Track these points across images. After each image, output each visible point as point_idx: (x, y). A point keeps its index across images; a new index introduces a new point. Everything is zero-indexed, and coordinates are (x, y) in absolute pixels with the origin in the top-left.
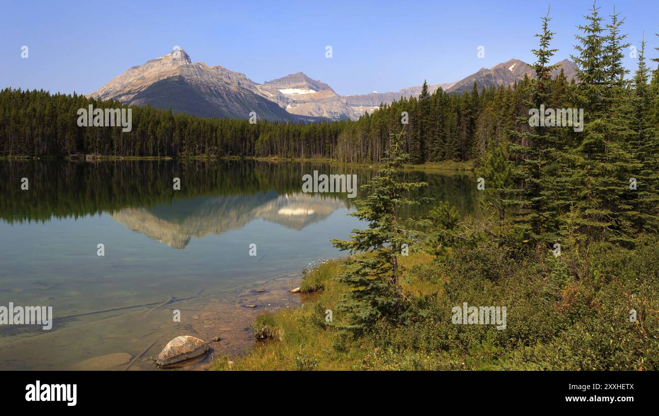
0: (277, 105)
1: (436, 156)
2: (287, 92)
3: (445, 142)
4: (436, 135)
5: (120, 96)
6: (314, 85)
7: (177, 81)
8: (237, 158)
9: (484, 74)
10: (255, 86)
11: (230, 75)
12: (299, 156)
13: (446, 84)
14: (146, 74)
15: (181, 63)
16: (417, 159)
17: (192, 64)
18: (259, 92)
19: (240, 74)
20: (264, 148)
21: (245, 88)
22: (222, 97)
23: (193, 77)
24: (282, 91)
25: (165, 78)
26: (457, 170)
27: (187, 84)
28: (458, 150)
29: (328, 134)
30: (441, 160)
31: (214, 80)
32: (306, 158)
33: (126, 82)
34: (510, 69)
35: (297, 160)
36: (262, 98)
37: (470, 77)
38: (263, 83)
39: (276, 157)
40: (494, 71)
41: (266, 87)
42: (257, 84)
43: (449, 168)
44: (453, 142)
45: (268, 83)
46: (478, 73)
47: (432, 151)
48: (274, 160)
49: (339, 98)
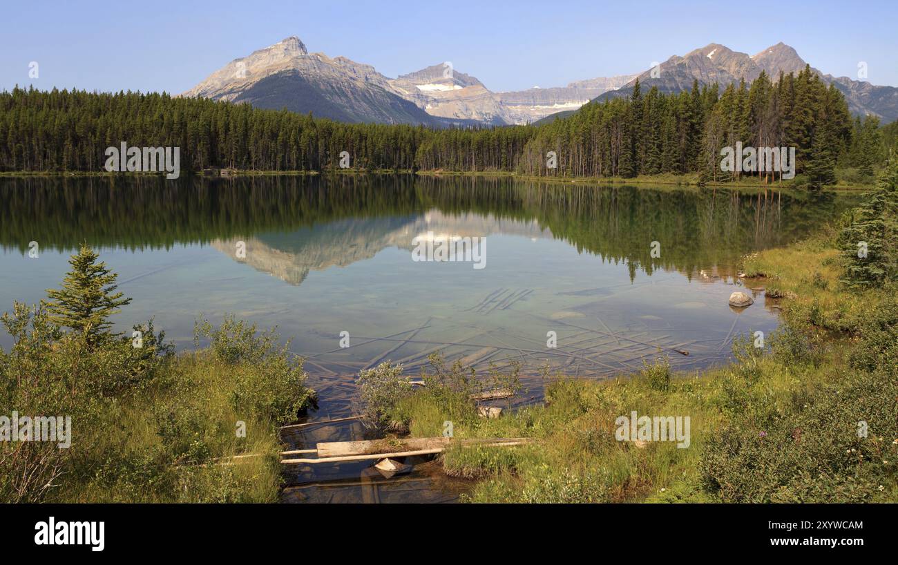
0: (415, 105)
1: (650, 167)
2: (427, 88)
3: (661, 151)
4: (650, 143)
5: (221, 95)
7: (291, 77)
8: (391, 172)
9: (676, 64)
10: (387, 81)
11: (355, 68)
12: (469, 169)
13: (626, 76)
14: (252, 68)
15: (294, 54)
16: (629, 172)
17: (309, 54)
18: (392, 88)
19: (367, 67)
20: (427, 159)
21: (374, 83)
22: (346, 96)
23: (309, 71)
24: (421, 88)
25: (276, 72)
26: (680, 184)
27: (302, 80)
28: (677, 161)
29: (504, 143)
30: (656, 173)
31: (336, 75)
32: (478, 171)
33: (227, 78)
34: (709, 56)
35: (468, 174)
36: (396, 96)
38: (396, 78)
39: (441, 170)
40: (688, 58)
41: (399, 83)
42: (389, 79)
43: (668, 182)
44: (672, 152)
45: (403, 77)
46: (669, 62)
47: (647, 162)
48: (440, 174)
49: (491, 95)
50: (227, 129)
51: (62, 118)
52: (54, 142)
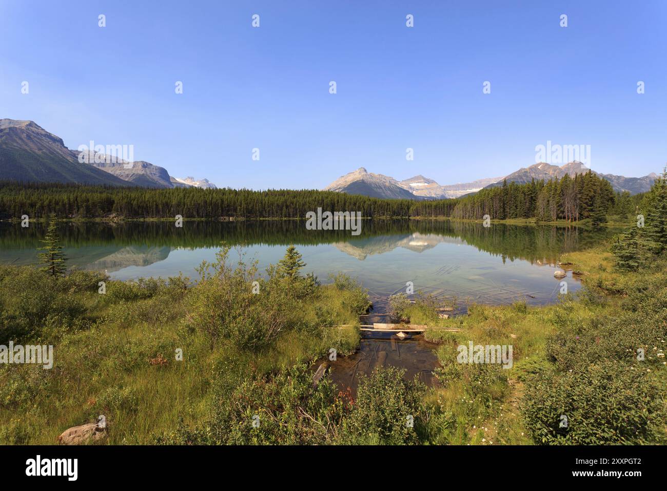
0: (408, 191)
1: (512, 215)
2: (414, 185)
3: (517, 208)
4: (512, 205)
5: (336, 190)
6: (428, 181)
7: (361, 182)
8: (399, 217)
9: (523, 171)
11: (385, 178)
14: (347, 180)
15: (363, 174)
16: (502, 217)
17: (368, 174)
18: (400, 185)
19: (390, 178)
20: (414, 212)
21: (393, 184)
22: (382, 189)
23: (368, 180)
24: (411, 185)
25: (356, 181)
26: (526, 223)
27: (365, 183)
28: (525, 213)
29: (446, 206)
30: (515, 218)
31: (378, 181)
32: (435, 217)
33: (338, 183)
34: (539, 167)
35: (430, 218)
36: (401, 188)
37: (514, 173)
38: (401, 181)
39: (420, 217)
40: (529, 169)
41: (403, 183)
42: (399, 182)
43: (521, 222)
44: (522, 209)
45: (404, 181)
46: (519, 171)
47: (510, 213)
49: (440, 187)
50: (338, 202)
51: (282, 199)
52: (280, 207)
